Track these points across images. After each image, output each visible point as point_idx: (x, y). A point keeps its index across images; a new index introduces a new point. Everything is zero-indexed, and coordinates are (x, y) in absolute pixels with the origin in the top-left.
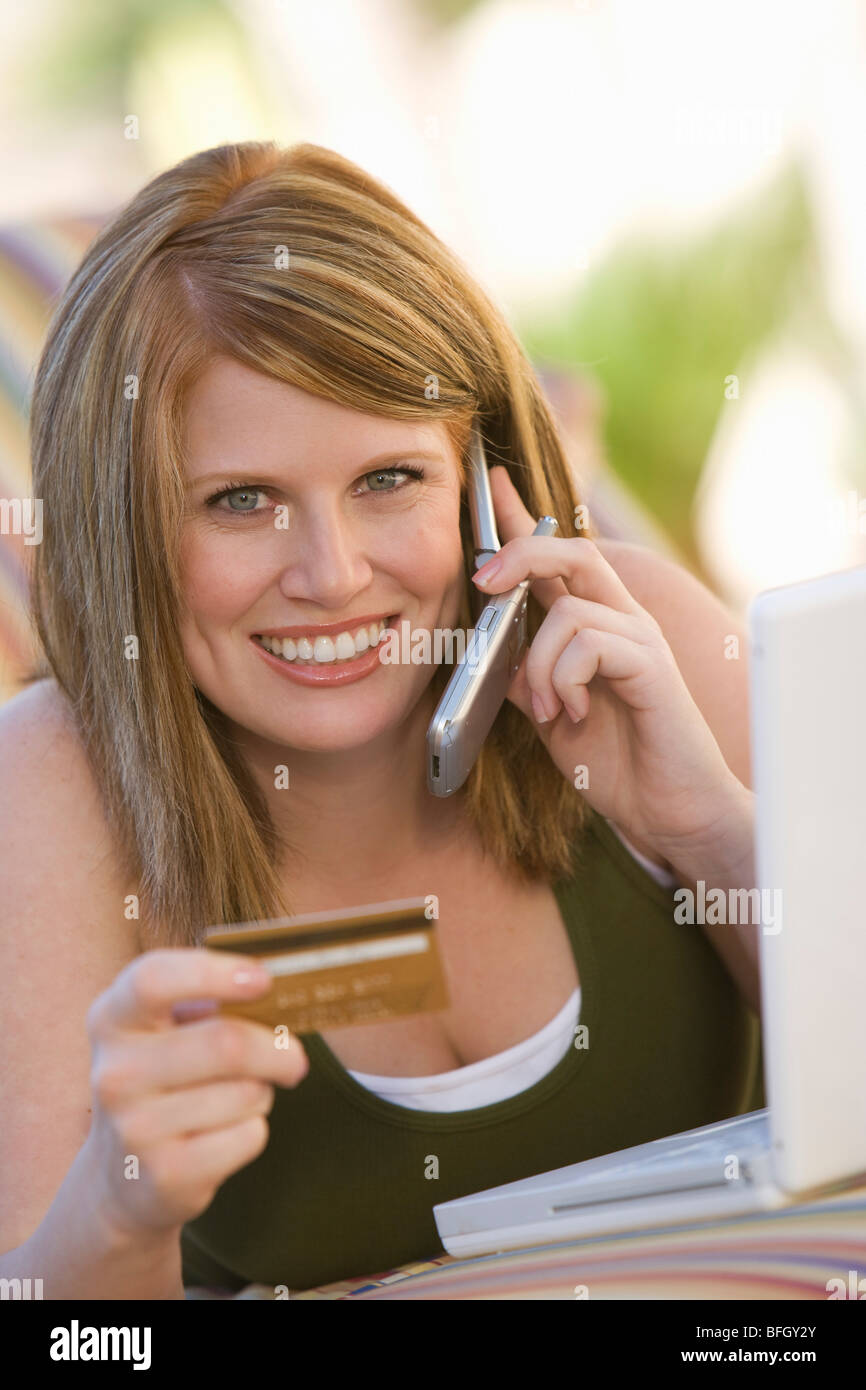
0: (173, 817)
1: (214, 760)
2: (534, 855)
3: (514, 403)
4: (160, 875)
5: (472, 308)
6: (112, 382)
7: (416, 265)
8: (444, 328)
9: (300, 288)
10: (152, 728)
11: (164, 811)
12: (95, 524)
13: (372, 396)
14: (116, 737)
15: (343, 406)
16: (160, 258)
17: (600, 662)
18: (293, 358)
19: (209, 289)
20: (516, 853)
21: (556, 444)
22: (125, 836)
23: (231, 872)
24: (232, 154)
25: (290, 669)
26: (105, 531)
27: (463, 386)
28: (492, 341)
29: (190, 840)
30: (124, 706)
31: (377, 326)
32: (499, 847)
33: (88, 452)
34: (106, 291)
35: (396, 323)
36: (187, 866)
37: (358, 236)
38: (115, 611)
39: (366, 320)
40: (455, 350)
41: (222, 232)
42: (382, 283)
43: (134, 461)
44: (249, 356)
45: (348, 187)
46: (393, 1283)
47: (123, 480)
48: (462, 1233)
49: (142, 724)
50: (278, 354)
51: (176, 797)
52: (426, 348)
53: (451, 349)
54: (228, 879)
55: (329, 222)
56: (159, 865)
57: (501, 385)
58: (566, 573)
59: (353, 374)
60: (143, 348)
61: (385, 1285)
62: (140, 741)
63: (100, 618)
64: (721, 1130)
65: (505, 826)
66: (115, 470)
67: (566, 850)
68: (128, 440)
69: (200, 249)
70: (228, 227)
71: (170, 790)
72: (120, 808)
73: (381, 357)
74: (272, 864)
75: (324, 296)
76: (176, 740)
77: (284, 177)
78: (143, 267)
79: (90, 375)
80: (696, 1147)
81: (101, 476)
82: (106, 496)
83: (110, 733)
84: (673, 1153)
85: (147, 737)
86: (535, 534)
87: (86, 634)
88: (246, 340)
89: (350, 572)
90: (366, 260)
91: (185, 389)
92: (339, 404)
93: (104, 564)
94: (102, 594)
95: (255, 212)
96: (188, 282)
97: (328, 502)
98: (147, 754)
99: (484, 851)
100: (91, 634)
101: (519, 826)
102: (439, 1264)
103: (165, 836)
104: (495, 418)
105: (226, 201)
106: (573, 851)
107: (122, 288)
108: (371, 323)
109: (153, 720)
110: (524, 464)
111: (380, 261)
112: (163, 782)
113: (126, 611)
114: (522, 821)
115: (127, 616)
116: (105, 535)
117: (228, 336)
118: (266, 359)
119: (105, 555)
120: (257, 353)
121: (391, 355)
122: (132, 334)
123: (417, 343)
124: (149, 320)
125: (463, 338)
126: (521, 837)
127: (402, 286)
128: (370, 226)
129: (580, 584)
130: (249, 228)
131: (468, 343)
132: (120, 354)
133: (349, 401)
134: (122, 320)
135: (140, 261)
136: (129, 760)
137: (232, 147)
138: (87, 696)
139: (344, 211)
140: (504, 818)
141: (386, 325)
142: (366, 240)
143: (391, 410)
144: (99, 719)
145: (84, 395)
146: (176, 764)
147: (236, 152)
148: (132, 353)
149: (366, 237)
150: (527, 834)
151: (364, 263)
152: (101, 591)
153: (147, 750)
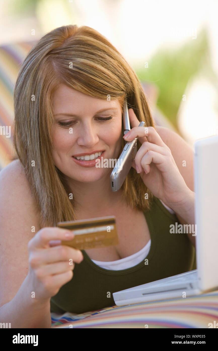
0: (49, 198)
1: (60, 183)
2: (140, 205)
3: (136, 94)
4: (45, 212)
5: (125, 70)
6: (35, 88)
7: (112, 60)
8: (118, 76)
9: (82, 67)
10: (44, 176)
11: (46, 196)
12: (30, 124)
13: (100, 94)
14: (35, 176)
15: (93, 97)
16: (47, 57)
17: (153, 159)
18: (80, 85)
19: (59, 67)
20: (136, 205)
21: (146, 103)
22: (37, 201)
23: (63, 211)
24: (65, 29)
25: (79, 162)
26: (32, 126)
27: (123, 90)
28: (130, 78)
29: (53, 204)
30: (37, 170)
31: (102, 77)
32: (132, 204)
33: (28, 106)
34: (34, 65)
35: (106, 76)
36: (52, 210)
37: (97, 53)
38: (35, 146)
39: (99, 75)
40: (121, 81)
41: (63, 51)
42: (103, 66)
43: (40, 109)
44: (69, 84)
45: (95, 38)
46: (102, 312)
47: (37, 114)
48: (120, 300)
49: (41, 174)
50: (77, 84)
51: (50, 193)
52: (114, 82)
53: (120, 82)
54: (62, 212)
55: (90, 49)
56: (45, 209)
57: (132, 90)
58: (147, 135)
59: (95, 89)
60: (42, 81)
61: (100, 313)
62: (41, 178)
63: (31, 147)
64: (185, 275)
65: (133, 198)
66: (35, 111)
67: (148, 203)
68: (38, 104)
69: (57, 55)
70: (64, 50)
71: (48, 191)
72: (35, 194)
73: (103, 85)
74: (74, 209)
75: (88, 69)
76: (50, 179)
77: (78, 36)
78: (43, 59)
79: (29, 86)
80: (179, 279)
81: (31, 113)
82: (33, 117)
83: (33, 175)
84: (173, 280)
85: (42, 178)
86: (139, 126)
87: (28, 151)
88: (68, 80)
89: (94, 139)
90: (99, 59)
91: (54, 92)
92: (91, 96)
93: (32, 134)
94: (32, 142)
95: (71, 46)
96: (54, 64)
97: (88, 121)
98: (43, 182)
99: (128, 204)
100: (29, 151)
101: (136, 198)
102: (114, 308)
103: (47, 202)
104: (130, 97)
105: (64, 42)
106: (150, 204)
107: (37, 65)
108: (100, 76)
109: (44, 174)
110: (138, 109)
111: (103, 60)
112: (47, 189)
113: (38, 146)
114: (137, 197)
115: (38, 148)
116: (32, 127)
117: (64, 79)
118: (73, 85)
119: (32, 132)
120: (71, 84)
121: (105, 84)
122: (40, 77)
123: (112, 81)
124: (44, 74)
125: (123, 78)
126: (137, 201)
127: (108, 66)
128: (100, 50)
129: (150, 139)
130: (69, 50)
131: (124, 80)
132: (37, 82)
133: (94, 96)
134: (37, 73)
135: (42, 57)
136: (38, 183)
137: (65, 27)
138: (28, 166)
139: (94, 46)
140: (133, 196)
141: (104, 76)
142: (99, 54)
143: (104, 98)
144: (30, 172)
145: (28, 91)
146: (50, 185)
147: (66, 28)
148: (40, 82)
149: (99, 53)
150: (139, 200)
151: (98, 60)
152: (31, 141)
153: (42, 181)
